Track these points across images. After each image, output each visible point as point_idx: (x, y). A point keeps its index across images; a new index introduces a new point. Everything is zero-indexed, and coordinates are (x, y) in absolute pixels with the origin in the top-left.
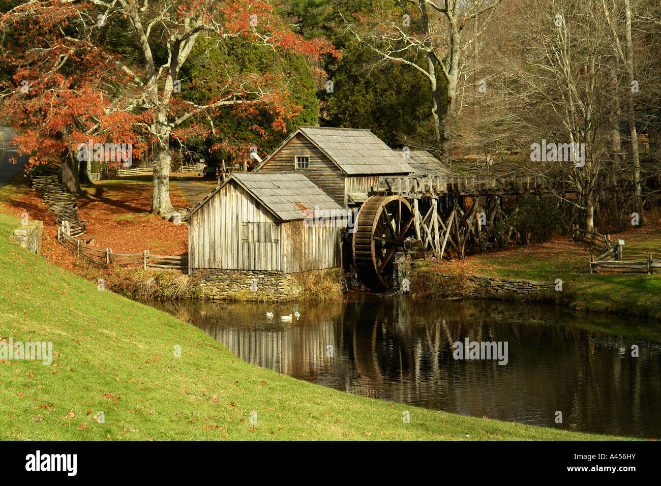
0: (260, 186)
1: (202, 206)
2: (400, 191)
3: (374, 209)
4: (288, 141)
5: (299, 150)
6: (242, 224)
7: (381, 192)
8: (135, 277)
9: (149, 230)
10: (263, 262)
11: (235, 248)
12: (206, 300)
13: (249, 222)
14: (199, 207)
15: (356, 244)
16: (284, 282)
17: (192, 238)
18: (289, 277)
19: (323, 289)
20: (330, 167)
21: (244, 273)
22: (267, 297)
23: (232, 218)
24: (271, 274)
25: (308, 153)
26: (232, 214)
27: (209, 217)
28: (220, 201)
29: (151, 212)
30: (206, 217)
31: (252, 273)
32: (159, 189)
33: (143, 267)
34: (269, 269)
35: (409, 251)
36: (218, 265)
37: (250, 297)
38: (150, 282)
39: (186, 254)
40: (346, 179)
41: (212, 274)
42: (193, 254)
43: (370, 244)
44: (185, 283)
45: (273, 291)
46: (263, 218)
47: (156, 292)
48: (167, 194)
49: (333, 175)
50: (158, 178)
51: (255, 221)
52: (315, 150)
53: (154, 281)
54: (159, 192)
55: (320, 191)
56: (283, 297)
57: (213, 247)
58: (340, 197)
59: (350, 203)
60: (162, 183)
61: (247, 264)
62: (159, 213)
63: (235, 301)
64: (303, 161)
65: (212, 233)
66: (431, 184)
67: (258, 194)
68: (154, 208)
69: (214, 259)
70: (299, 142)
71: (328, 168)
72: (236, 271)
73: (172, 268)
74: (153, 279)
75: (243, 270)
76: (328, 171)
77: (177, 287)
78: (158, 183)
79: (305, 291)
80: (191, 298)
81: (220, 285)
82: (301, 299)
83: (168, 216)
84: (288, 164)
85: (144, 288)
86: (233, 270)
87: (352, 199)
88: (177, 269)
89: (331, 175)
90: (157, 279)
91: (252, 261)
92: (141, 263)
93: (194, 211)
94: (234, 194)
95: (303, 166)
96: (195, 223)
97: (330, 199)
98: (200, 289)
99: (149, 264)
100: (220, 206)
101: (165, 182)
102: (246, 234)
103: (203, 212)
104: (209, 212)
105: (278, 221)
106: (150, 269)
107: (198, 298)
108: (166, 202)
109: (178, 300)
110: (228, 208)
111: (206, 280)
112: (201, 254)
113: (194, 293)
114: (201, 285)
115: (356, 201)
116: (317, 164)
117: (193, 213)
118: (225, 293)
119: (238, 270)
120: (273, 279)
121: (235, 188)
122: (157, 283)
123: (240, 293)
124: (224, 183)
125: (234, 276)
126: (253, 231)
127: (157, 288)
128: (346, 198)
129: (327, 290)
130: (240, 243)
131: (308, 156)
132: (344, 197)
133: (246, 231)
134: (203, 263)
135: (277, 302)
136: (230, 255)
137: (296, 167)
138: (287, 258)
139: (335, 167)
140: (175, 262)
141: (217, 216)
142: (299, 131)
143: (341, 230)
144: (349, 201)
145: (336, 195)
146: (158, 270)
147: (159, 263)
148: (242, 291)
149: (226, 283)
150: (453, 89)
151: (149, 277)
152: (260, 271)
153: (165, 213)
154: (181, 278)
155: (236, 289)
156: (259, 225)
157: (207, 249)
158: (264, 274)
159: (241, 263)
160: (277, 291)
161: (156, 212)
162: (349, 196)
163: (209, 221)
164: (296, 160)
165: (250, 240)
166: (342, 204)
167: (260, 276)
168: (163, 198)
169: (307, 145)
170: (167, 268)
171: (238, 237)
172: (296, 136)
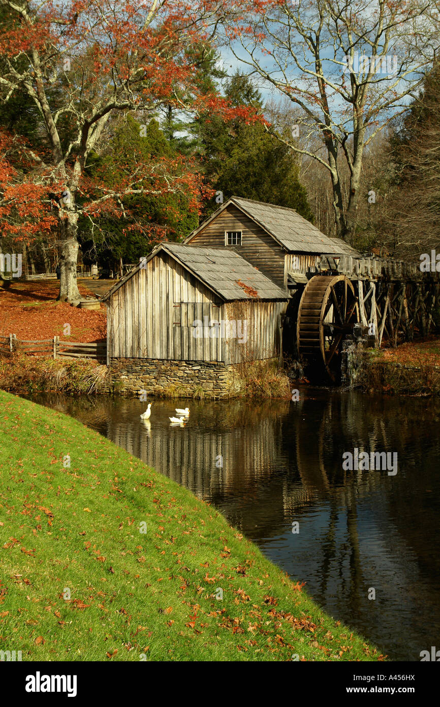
0: (194, 260)
1: (124, 283)
2: (344, 271)
3: (320, 290)
4: (218, 213)
5: (230, 225)
6: (173, 304)
7: (324, 272)
8: (44, 368)
9: (57, 315)
10: (199, 351)
11: (165, 334)
12: (128, 395)
13: (182, 302)
14: (120, 284)
15: (301, 330)
16: (225, 375)
17: (112, 322)
18: (230, 369)
19: (270, 383)
20: (266, 243)
21: (175, 364)
22: (204, 393)
23: (161, 298)
24: (209, 365)
25: (240, 228)
26: (161, 293)
27: (132, 296)
28: (147, 277)
29: (58, 299)
30: (128, 296)
31: (185, 364)
32: (67, 276)
33: (53, 356)
34: (207, 359)
35: (360, 339)
36: (143, 354)
37: (183, 392)
38: (60, 373)
39: (104, 341)
40: (286, 256)
41: (136, 365)
42: (112, 341)
43: (318, 330)
44: (103, 375)
45: (212, 385)
46: (200, 298)
47: (68, 385)
48: (75, 281)
49: (271, 252)
50: (66, 264)
51: (190, 301)
52: (248, 224)
53: (66, 372)
54: (67, 279)
55: (255, 269)
56: (224, 393)
57: (137, 332)
58: (278, 277)
59: (291, 284)
60: (70, 269)
61: (178, 353)
62: (66, 300)
63: (164, 397)
64: (234, 236)
65: (136, 315)
66: (369, 266)
67: (194, 268)
68: (61, 295)
69: (139, 347)
70: (230, 215)
71: (264, 245)
72: (165, 361)
73: (87, 357)
74: (64, 369)
75: (174, 360)
76: (264, 248)
77: (93, 380)
78: (66, 270)
79: (247, 385)
80: (110, 392)
81: (146, 378)
82: (243, 395)
83: (77, 303)
84: (217, 240)
85: (53, 381)
86: (162, 360)
87: (293, 279)
88: (93, 358)
89: (269, 252)
90: (69, 370)
91: (185, 348)
92: (51, 350)
93: (115, 289)
94: (164, 269)
95: (234, 243)
96: (115, 303)
97: (267, 279)
98: (121, 383)
99: (59, 353)
100: (147, 283)
101: (72, 270)
102: (178, 317)
103: (125, 291)
104: (132, 291)
105: (219, 301)
106: (60, 358)
107: (118, 393)
108: (73, 289)
109: (95, 395)
110: (157, 285)
111: (128, 372)
112: (123, 341)
113: (113, 387)
114: (123, 377)
115: (297, 281)
116: (251, 240)
117: (113, 291)
118: (151, 387)
119: (167, 360)
120: (212, 371)
121: (165, 261)
122: (69, 374)
123: (170, 387)
124: (152, 256)
125: (163, 367)
126: (187, 313)
127: (69, 381)
128: (286, 278)
129: (274, 386)
130: (170, 328)
131: (241, 230)
132: (283, 277)
133: (178, 313)
134: (124, 351)
135: (217, 399)
136: (158, 342)
137: (226, 243)
138: (229, 346)
139: (273, 243)
140: (90, 350)
141: (143, 296)
142: (231, 202)
143: (281, 314)
144: (289, 281)
145: (274, 274)
146: (69, 359)
147: (70, 351)
148: (173, 385)
149: (152, 375)
150: (356, 182)
151: (60, 368)
152: (196, 361)
153: (72, 300)
154: (98, 369)
155: (165, 383)
156: (194, 305)
157: (130, 335)
158: (201, 365)
159: (171, 351)
160: (217, 386)
161: (63, 300)
162: (289, 276)
163: (132, 302)
164: (226, 236)
165: (183, 324)
166: (281, 285)
167: (195, 368)
168: (71, 286)
169: (239, 218)
170: (81, 357)
171: (168, 320)
172: (226, 208)
